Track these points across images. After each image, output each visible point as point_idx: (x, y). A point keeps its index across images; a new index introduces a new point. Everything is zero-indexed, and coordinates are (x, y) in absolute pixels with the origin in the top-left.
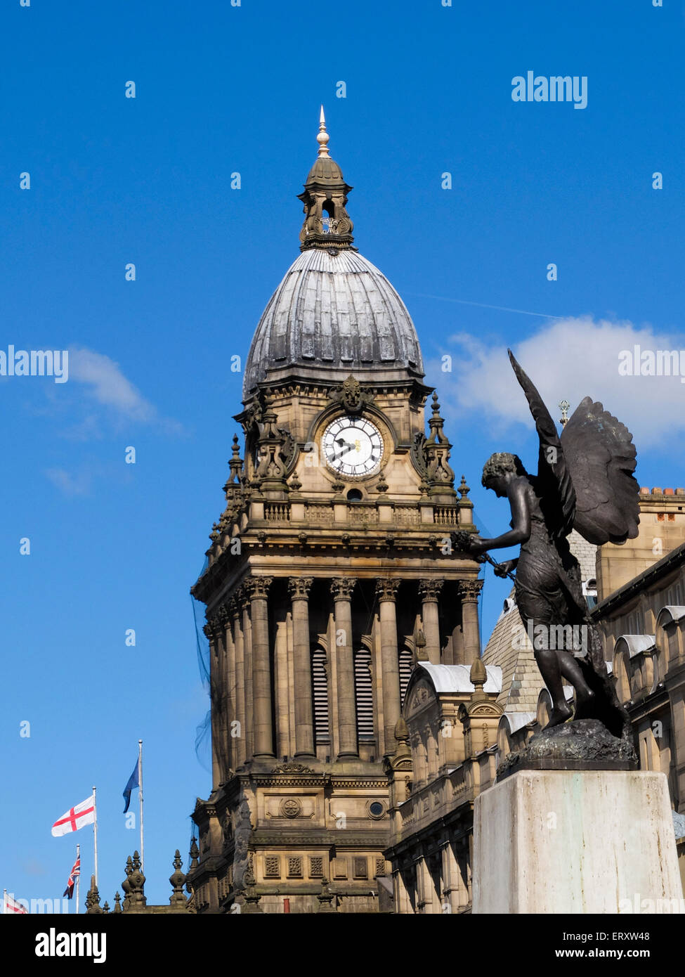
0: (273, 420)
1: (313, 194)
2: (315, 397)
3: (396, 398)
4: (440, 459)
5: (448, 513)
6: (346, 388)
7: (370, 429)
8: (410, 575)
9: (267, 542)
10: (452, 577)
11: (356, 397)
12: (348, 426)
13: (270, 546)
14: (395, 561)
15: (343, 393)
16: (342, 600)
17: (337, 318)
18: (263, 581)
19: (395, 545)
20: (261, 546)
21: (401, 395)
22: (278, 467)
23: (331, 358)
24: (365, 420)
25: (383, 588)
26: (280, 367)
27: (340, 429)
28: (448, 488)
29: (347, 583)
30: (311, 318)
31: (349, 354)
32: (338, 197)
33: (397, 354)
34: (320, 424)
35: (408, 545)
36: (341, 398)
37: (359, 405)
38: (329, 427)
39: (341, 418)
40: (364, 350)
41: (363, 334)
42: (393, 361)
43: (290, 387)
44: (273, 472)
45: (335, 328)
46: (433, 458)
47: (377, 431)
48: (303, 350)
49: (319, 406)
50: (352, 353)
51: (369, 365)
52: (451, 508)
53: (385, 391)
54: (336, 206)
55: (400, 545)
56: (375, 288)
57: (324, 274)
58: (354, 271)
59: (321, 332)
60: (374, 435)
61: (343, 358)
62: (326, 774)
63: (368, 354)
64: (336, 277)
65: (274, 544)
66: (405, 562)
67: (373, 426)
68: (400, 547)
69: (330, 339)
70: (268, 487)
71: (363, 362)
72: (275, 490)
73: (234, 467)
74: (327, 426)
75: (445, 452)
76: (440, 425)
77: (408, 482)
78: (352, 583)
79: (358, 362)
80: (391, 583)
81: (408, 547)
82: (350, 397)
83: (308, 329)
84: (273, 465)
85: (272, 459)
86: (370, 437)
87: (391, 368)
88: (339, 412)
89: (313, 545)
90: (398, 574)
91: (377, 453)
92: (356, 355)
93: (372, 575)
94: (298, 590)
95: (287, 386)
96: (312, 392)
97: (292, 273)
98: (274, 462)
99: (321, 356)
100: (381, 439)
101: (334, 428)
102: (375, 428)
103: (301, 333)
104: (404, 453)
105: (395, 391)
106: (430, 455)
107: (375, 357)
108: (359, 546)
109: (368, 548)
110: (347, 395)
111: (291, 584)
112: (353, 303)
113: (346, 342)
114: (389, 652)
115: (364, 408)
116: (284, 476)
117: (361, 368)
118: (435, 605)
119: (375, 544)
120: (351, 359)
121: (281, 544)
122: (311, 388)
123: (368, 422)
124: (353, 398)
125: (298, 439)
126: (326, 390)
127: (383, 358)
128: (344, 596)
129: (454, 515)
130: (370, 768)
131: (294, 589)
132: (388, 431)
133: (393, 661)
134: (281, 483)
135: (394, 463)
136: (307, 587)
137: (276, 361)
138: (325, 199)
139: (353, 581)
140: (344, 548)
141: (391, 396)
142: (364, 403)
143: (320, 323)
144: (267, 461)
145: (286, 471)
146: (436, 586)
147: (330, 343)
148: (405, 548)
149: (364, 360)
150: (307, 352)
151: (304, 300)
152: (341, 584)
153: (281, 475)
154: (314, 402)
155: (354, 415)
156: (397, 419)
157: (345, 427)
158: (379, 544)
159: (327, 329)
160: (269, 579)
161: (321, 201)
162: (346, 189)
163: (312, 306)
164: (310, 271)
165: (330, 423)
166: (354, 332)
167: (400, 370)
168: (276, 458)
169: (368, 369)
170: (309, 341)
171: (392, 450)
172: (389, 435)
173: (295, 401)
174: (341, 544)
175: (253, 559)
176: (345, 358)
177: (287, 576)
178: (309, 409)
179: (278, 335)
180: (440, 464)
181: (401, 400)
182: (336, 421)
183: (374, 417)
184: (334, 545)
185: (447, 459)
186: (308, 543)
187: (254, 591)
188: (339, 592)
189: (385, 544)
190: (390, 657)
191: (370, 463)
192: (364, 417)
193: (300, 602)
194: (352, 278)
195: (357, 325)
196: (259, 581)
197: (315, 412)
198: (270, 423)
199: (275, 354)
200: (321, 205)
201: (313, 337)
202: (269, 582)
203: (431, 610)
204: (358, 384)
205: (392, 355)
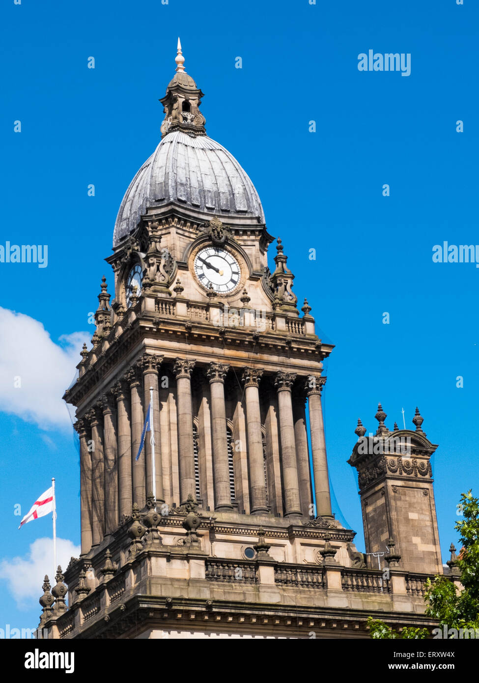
0: (158, 240)
1: (176, 94)
2: (188, 230)
3: (249, 239)
4: (285, 286)
5: (295, 325)
6: (212, 225)
7: (230, 259)
8: (270, 368)
9: (160, 327)
10: (302, 373)
11: (221, 233)
12: (214, 254)
13: (162, 331)
14: (258, 356)
15: (210, 228)
16: (218, 382)
17: (202, 177)
18: (156, 359)
19: (260, 341)
20: (155, 330)
21: (252, 237)
22: (163, 276)
23: (199, 204)
24: (227, 252)
25: (249, 376)
26: (160, 205)
27: (207, 256)
28: (293, 307)
29: (222, 368)
30: (183, 173)
31: (212, 203)
32: (194, 100)
33: (249, 207)
34: (193, 249)
35: (269, 343)
36: (209, 232)
37: (223, 238)
38: (199, 253)
39: (208, 248)
40: (223, 202)
41: (222, 190)
42: (245, 212)
43: (169, 219)
44: (159, 279)
45: (201, 183)
46: (281, 284)
47: (236, 261)
48: (179, 194)
49: (190, 237)
50: (214, 203)
51: (227, 213)
52: (297, 321)
53: (241, 233)
54: (192, 105)
55: (264, 342)
56: (228, 160)
57: (188, 147)
58: (211, 148)
59: (190, 184)
60: (233, 263)
61: (207, 205)
62: (212, 518)
63: (227, 205)
64: (197, 150)
65: (165, 330)
66: (266, 357)
67: (233, 257)
68: (263, 343)
69: (198, 190)
70: (156, 289)
71: (223, 211)
72: (162, 292)
73: (103, 299)
74: (198, 252)
75: (290, 281)
76: (284, 260)
77: (260, 302)
78: (226, 368)
79: (219, 211)
80: (256, 372)
81: (269, 344)
82: (216, 231)
83: (181, 180)
84: (159, 274)
85: (158, 269)
86: (230, 265)
87: (245, 216)
88: (207, 243)
89: (196, 334)
90: (260, 366)
91: (235, 277)
92: (217, 205)
93: (241, 365)
94: (183, 370)
95: (166, 219)
96: (185, 226)
97: (164, 144)
98: (160, 271)
99: (191, 201)
100: (239, 268)
101: (203, 255)
102: (234, 259)
103: (176, 182)
104: (256, 280)
105: (249, 233)
106: (278, 282)
107: (231, 207)
108: (232, 339)
109: (239, 342)
110: (213, 230)
111: (178, 364)
112: (212, 169)
113: (210, 194)
114: (256, 427)
115: (226, 242)
116: (168, 282)
117: (221, 215)
118: (289, 393)
119: (244, 339)
120: (214, 207)
121: (171, 330)
122: (186, 221)
123: (229, 254)
124: (218, 233)
125: (176, 258)
126: (196, 226)
127: (238, 209)
128: (220, 379)
129: (300, 327)
130: (244, 518)
131: (180, 369)
132: (244, 262)
133: (258, 434)
134: (165, 288)
135: (249, 286)
136: (191, 368)
137: (157, 201)
138: (184, 100)
139: (226, 367)
140: (220, 339)
141: (245, 237)
142: (227, 238)
143: (189, 178)
144: (155, 270)
145: (170, 279)
146: (290, 378)
147: (197, 193)
148: (267, 345)
149: (224, 208)
150: (181, 196)
151: (177, 160)
152: (217, 368)
153: (165, 282)
154: (187, 234)
155: (219, 246)
156: (251, 255)
157: (211, 255)
158: (247, 339)
159: (194, 184)
160: (160, 358)
161: (181, 101)
162: (201, 95)
163: (183, 165)
164: (178, 143)
165: (200, 250)
166: (215, 189)
167: (251, 218)
168: (161, 268)
169: (227, 215)
170: (182, 188)
171: (248, 276)
172: (244, 265)
173: (173, 230)
174: (218, 335)
175: (147, 341)
176: (209, 205)
177: (175, 357)
178: (183, 239)
179: (157, 182)
180: (286, 289)
181: (253, 240)
182: (204, 250)
183: (234, 251)
184: (213, 336)
185: (291, 286)
186: (192, 332)
187: (148, 366)
188: (215, 375)
189: (252, 340)
190: (256, 431)
191: (231, 285)
192: (226, 250)
193: (185, 379)
194: (209, 152)
195: (217, 184)
196: (153, 358)
197: (189, 242)
198: (156, 242)
199: (155, 195)
200: (181, 103)
201: (185, 187)
202: (160, 360)
203: (286, 396)
204: (221, 224)
205: (245, 207)
